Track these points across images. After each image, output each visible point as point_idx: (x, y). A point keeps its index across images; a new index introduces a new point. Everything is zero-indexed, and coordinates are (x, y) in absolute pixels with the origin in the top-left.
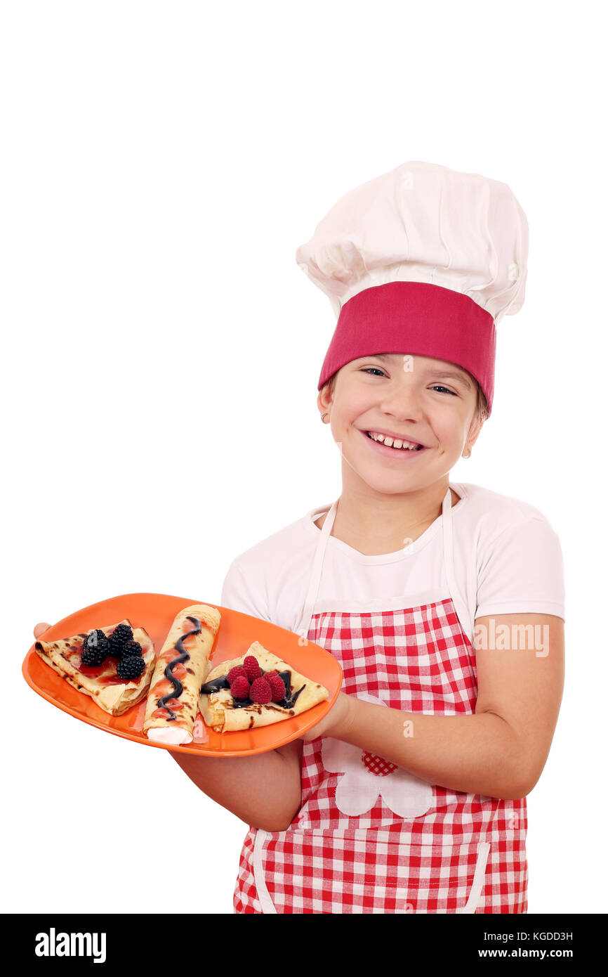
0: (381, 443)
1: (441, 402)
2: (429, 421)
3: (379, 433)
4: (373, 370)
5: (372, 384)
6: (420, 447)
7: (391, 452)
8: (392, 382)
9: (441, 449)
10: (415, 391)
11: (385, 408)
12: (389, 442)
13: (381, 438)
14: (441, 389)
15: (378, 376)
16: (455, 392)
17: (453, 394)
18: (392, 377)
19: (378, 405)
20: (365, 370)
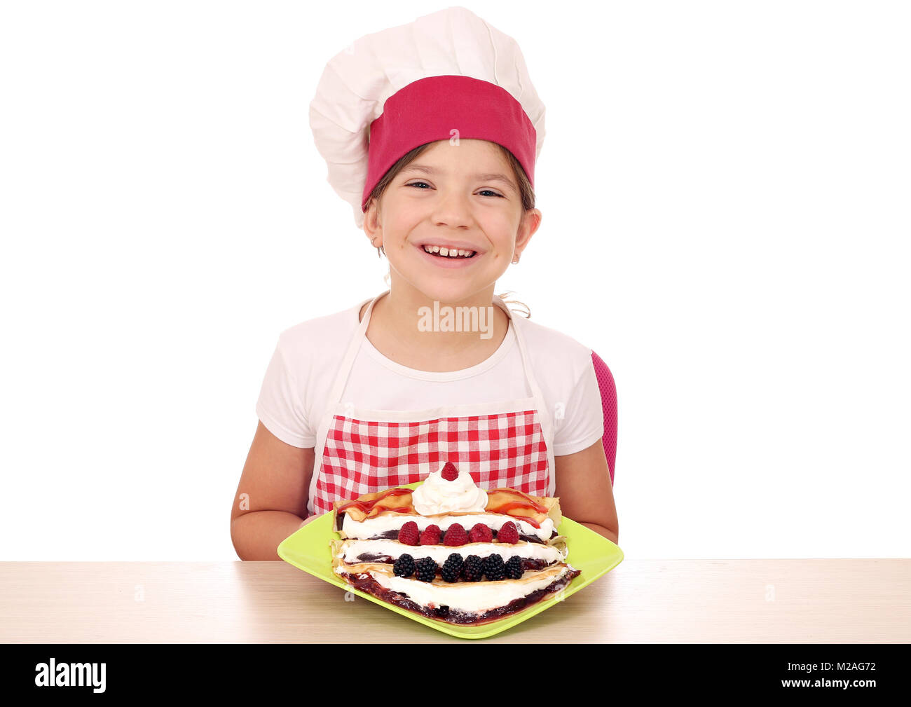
0: (437, 255)
1: (489, 206)
2: (480, 227)
3: (433, 246)
4: (418, 183)
5: (420, 198)
6: (474, 253)
7: (447, 262)
8: (439, 192)
9: (494, 254)
10: (463, 198)
11: (437, 219)
12: (444, 252)
13: (436, 250)
14: (488, 193)
15: (424, 189)
16: (501, 194)
17: (499, 196)
18: (438, 188)
19: (429, 218)
20: (411, 185)
